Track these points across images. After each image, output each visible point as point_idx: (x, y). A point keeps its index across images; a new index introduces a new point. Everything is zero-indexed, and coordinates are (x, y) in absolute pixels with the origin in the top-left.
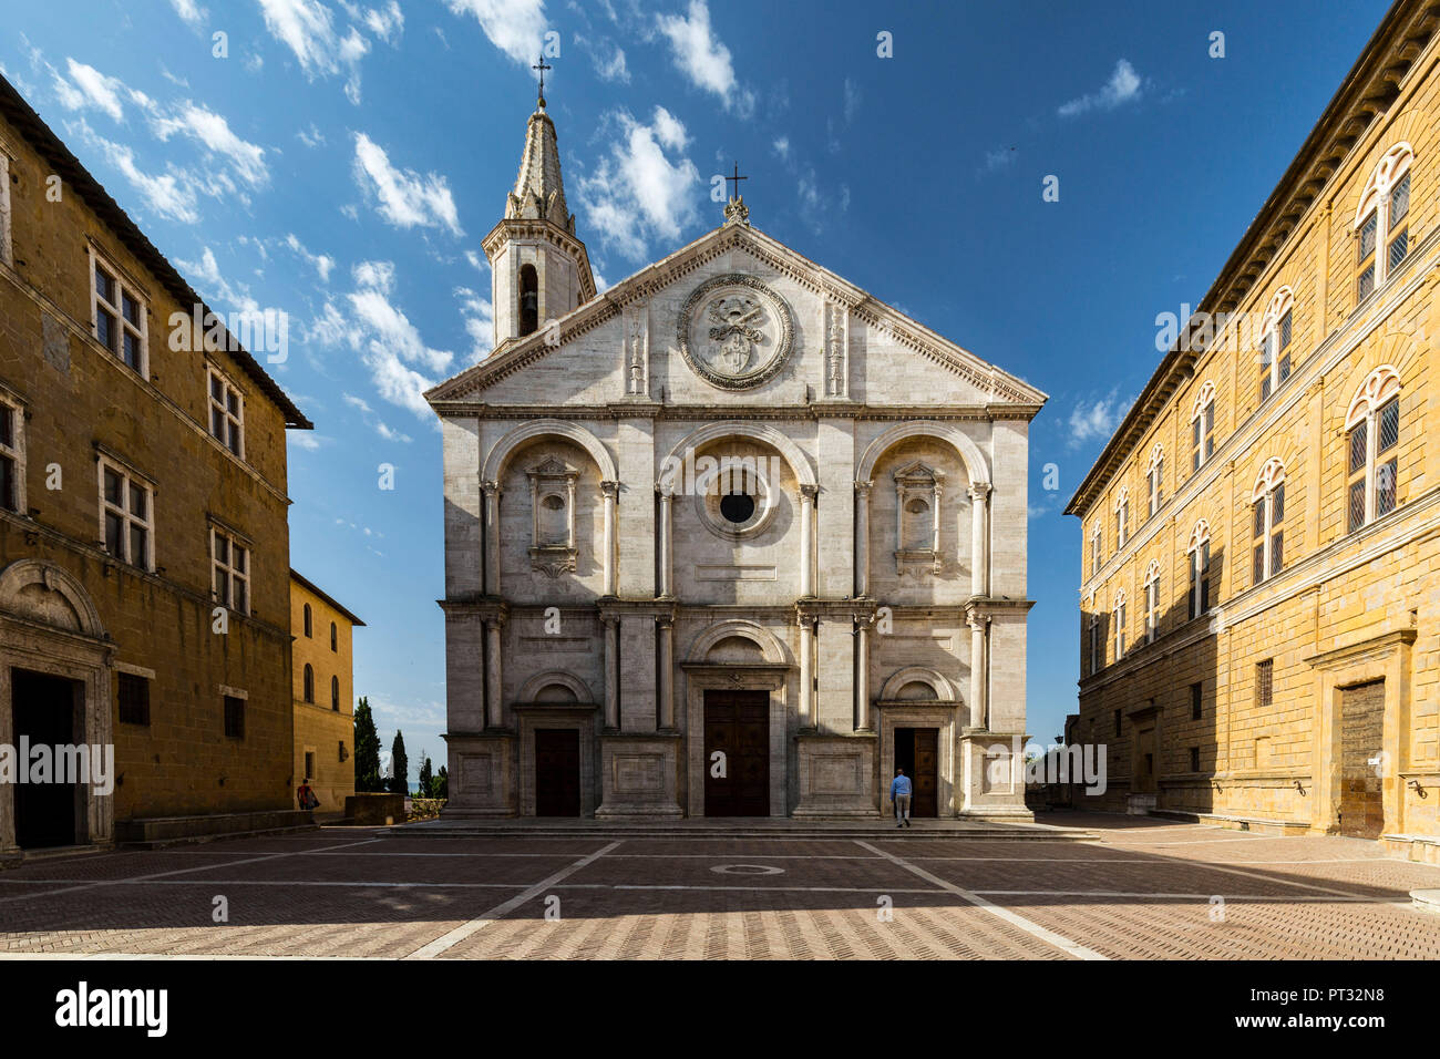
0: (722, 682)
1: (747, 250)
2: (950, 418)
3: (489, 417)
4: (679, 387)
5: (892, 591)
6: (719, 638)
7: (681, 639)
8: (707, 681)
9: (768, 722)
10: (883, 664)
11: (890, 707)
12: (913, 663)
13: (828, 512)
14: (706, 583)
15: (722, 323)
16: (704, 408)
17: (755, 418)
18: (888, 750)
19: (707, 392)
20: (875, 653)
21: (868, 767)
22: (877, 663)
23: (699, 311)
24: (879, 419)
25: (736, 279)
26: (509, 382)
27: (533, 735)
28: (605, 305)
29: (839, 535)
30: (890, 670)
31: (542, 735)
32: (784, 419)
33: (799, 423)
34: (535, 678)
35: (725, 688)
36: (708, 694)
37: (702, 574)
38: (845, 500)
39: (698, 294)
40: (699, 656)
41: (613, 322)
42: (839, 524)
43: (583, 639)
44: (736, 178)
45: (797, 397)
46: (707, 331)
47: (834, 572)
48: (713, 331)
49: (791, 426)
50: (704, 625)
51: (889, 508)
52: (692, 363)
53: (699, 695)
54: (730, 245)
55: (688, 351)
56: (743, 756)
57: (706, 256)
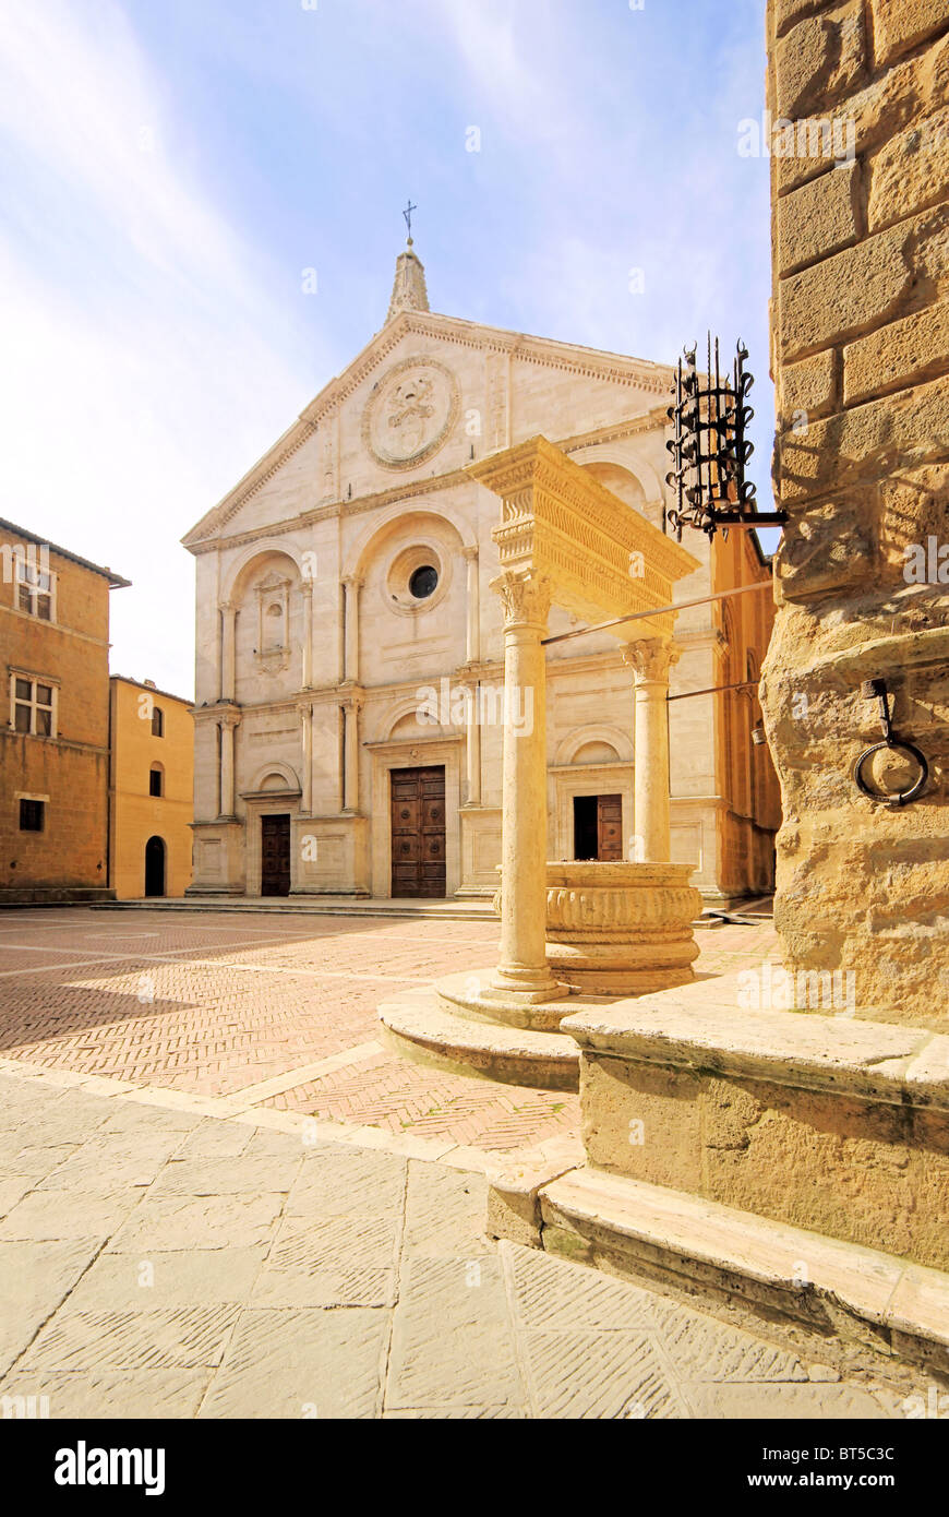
0: (402, 759)
1: (419, 332)
2: (615, 437)
3: (226, 549)
4: (363, 481)
6: (400, 717)
7: (365, 721)
8: (390, 760)
9: (443, 798)
10: (554, 725)
11: (563, 773)
12: (590, 721)
13: (489, 570)
14: (390, 663)
15: (400, 409)
16: (377, 495)
17: (422, 493)
18: (564, 822)
20: (548, 715)
22: (551, 724)
23: (379, 405)
25: (409, 364)
26: (241, 514)
27: (259, 823)
28: (304, 425)
30: (563, 732)
31: (266, 820)
32: (448, 486)
33: (463, 485)
34: (260, 770)
35: (405, 766)
36: (394, 772)
37: (385, 655)
39: (378, 389)
40: (383, 735)
41: (313, 438)
43: (293, 730)
45: (461, 459)
46: (387, 421)
48: (392, 419)
49: (453, 491)
50: (387, 705)
52: (373, 455)
53: (383, 775)
54: (403, 333)
55: (370, 445)
56: (425, 835)
57: (383, 351)
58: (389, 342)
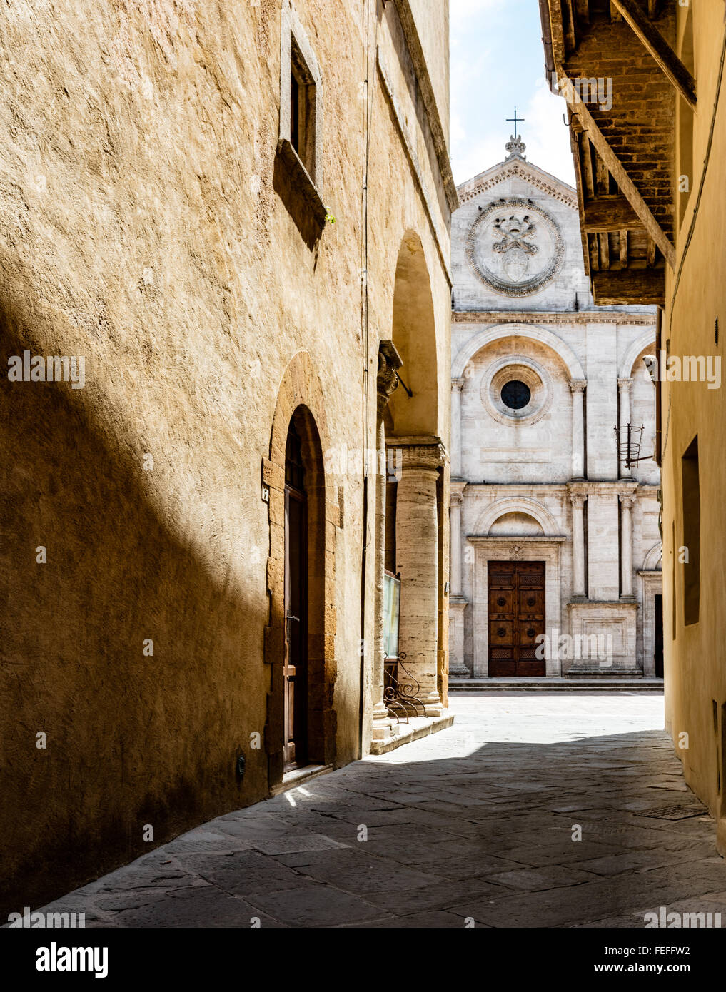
0: (503, 553)
1: (525, 178)
4: (468, 293)
5: (651, 471)
6: (500, 514)
7: (467, 515)
8: (490, 552)
9: (544, 590)
10: (644, 537)
11: (651, 576)
13: (595, 404)
14: (490, 465)
15: (504, 239)
16: (490, 313)
17: (532, 321)
18: (649, 615)
19: (492, 298)
20: (637, 528)
21: (633, 631)
22: (638, 536)
23: (484, 228)
24: (637, 323)
25: (516, 202)
29: (605, 425)
30: (650, 544)
32: (557, 322)
33: (569, 326)
35: (506, 558)
36: (491, 564)
37: (486, 456)
38: (610, 394)
39: (482, 213)
40: (484, 530)
42: (605, 415)
44: (515, 120)
45: (568, 302)
46: (491, 245)
47: (601, 457)
48: (496, 245)
49: (563, 329)
50: (488, 502)
51: (647, 399)
52: (478, 272)
53: (483, 566)
54: (510, 174)
55: (474, 261)
56: (521, 621)
57: (490, 183)
58: (497, 177)
